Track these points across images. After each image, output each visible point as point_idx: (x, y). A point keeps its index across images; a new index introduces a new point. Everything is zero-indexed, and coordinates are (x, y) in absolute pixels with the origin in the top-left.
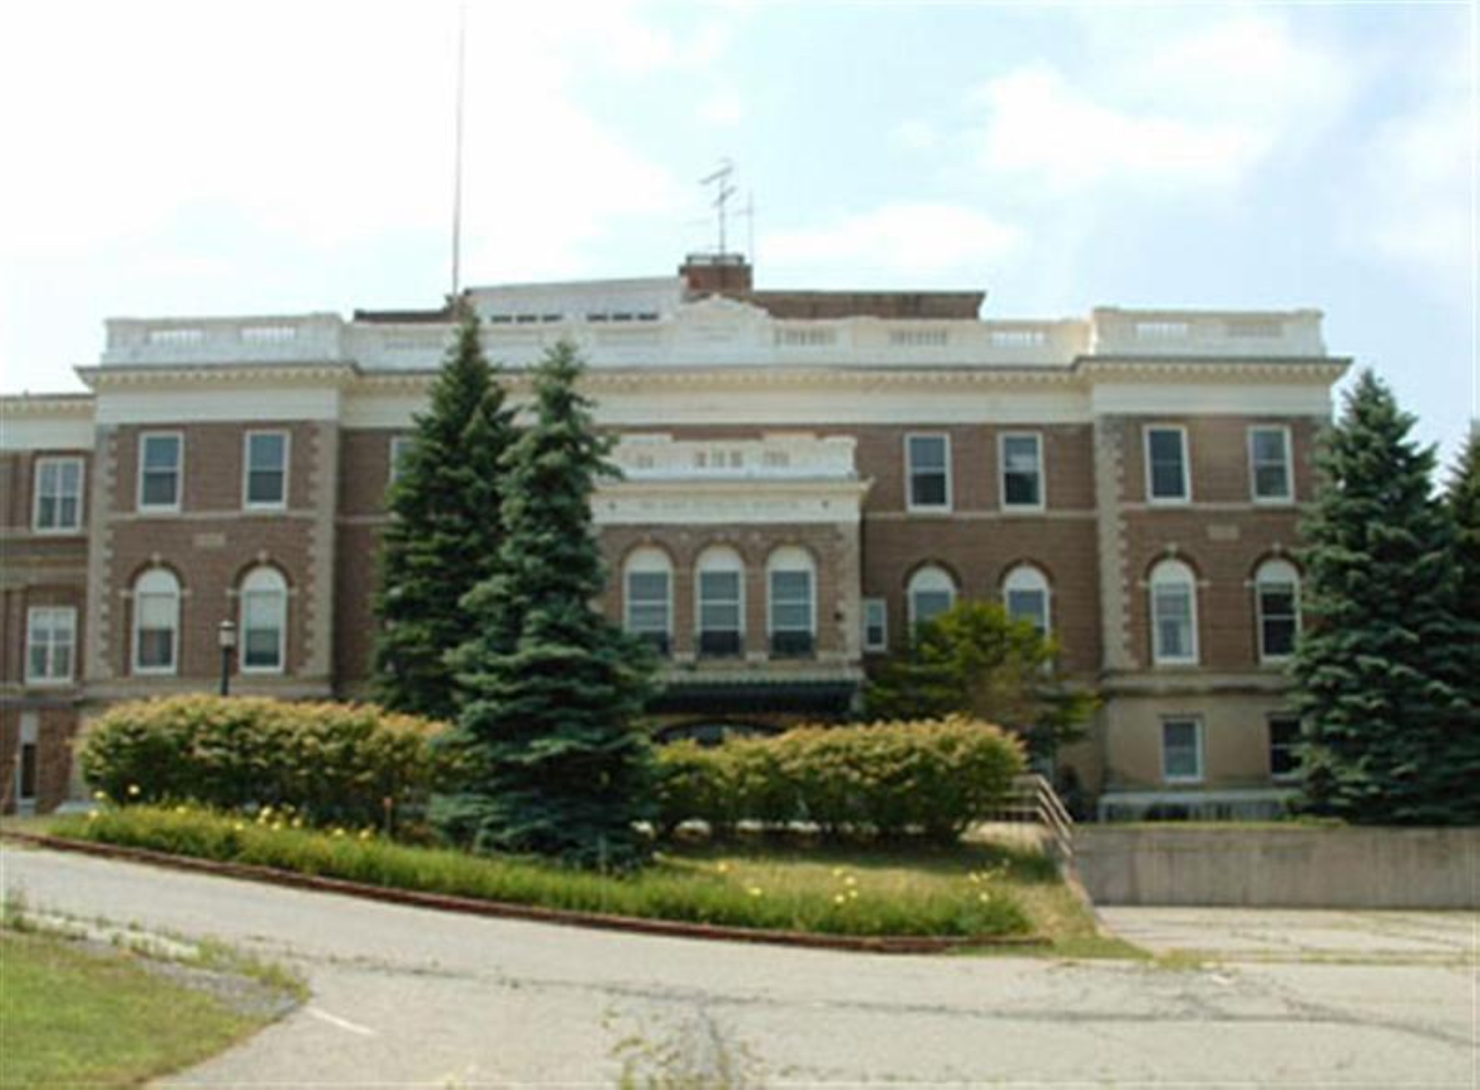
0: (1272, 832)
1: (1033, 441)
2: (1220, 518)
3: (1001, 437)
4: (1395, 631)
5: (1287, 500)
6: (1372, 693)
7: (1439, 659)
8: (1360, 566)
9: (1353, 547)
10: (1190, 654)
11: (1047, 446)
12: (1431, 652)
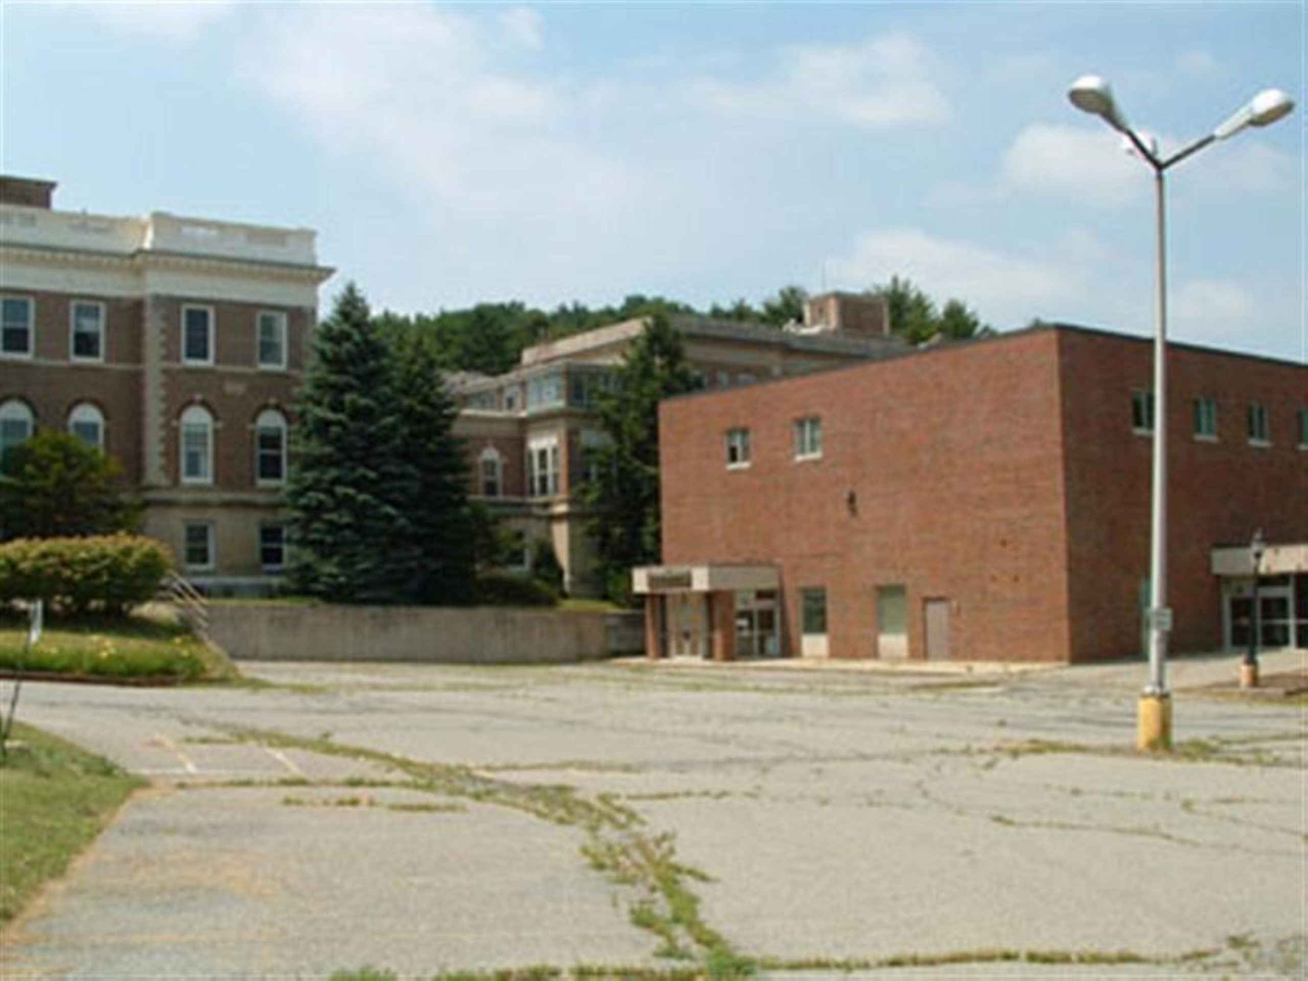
0: (273, 608)
1: (97, 309)
2: (235, 377)
3: (73, 304)
4: (361, 471)
5: (282, 367)
6: (344, 511)
7: (391, 491)
8: (339, 423)
9: (334, 409)
10: (205, 475)
11: (109, 315)
12: (386, 485)
